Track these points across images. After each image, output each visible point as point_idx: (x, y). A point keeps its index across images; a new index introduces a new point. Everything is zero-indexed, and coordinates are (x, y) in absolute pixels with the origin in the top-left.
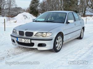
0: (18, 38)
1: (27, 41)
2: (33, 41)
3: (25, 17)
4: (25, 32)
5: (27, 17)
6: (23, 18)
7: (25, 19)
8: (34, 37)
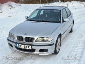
0: (17, 44)
1: (27, 47)
2: (34, 47)
3: (11, 7)
4: (24, 37)
5: (12, 7)
6: (8, 8)
7: (11, 8)
8: (35, 42)
